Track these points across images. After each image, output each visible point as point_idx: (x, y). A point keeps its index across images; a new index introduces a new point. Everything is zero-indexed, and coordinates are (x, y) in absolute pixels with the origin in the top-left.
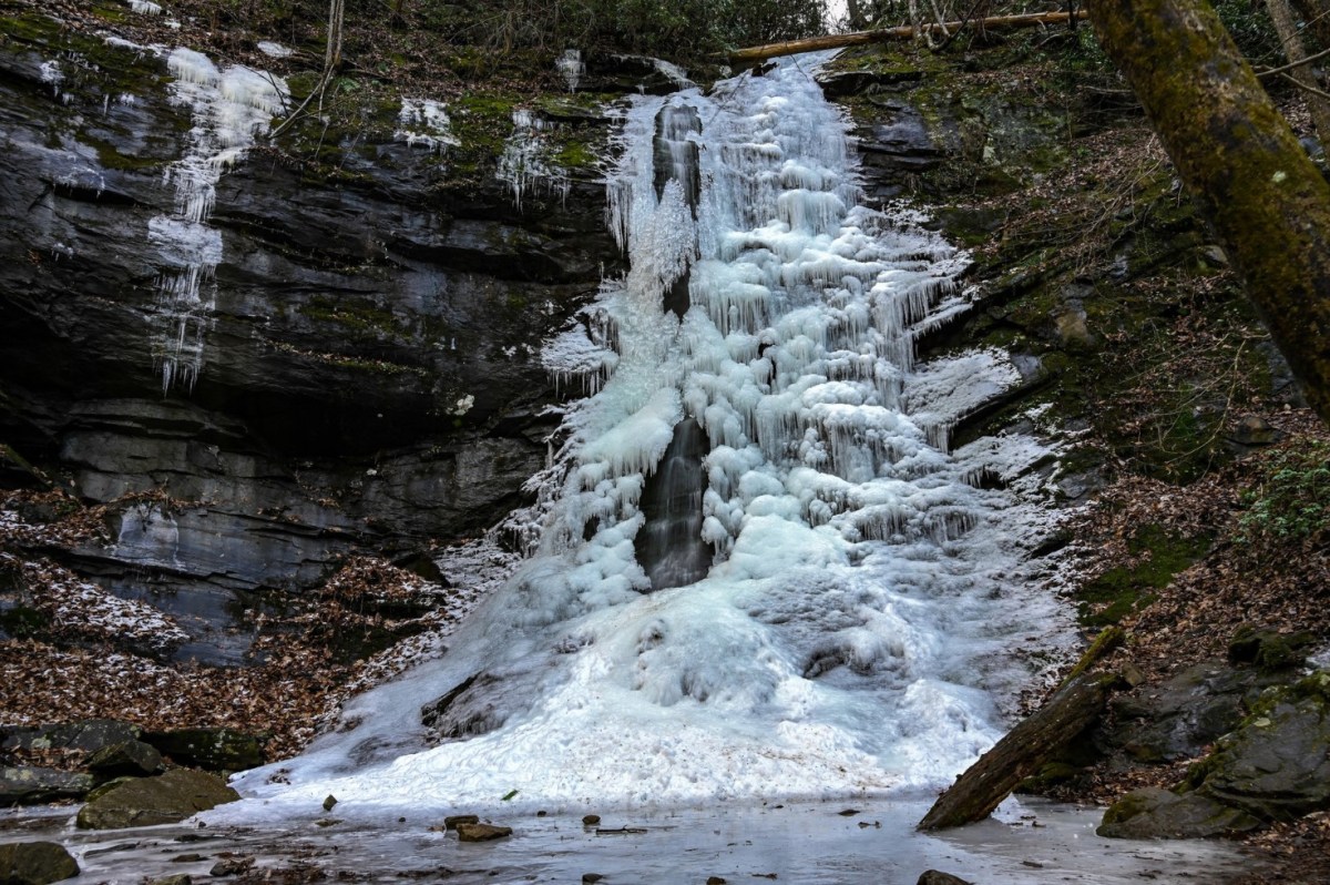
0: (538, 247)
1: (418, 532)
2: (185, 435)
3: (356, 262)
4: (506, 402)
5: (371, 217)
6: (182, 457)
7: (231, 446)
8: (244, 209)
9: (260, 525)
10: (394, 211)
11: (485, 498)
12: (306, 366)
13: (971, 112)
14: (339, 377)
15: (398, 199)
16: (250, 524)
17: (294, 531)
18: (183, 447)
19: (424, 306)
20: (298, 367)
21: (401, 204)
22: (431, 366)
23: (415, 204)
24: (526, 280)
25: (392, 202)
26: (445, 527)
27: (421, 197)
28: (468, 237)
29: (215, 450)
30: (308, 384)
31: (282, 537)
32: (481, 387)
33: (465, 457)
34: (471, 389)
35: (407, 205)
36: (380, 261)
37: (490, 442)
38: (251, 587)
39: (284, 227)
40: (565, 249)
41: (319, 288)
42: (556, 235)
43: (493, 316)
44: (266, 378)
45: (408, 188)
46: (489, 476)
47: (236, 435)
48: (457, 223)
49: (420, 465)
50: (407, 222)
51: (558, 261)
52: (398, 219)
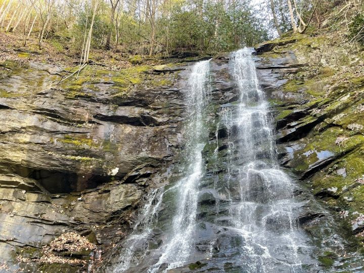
0: (148, 114)
1: (92, 222)
2: (14, 186)
3: (82, 122)
4: (131, 169)
5: (89, 107)
6: (11, 194)
7: (30, 190)
8: (45, 108)
9: (32, 220)
10: (98, 104)
11: (119, 208)
12: (57, 160)
13: (315, 48)
14: (68, 163)
15: (99, 101)
16: (28, 220)
17: (45, 222)
18: (13, 190)
19: (105, 136)
20: (54, 160)
21: (100, 102)
22: (103, 158)
23: (106, 102)
24: (144, 126)
25: (97, 102)
26: (102, 220)
27: (107, 100)
28: (123, 111)
29: (24, 192)
30: (57, 166)
31: (39, 225)
32: (122, 164)
33: (114, 192)
34: (118, 165)
35: (102, 102)
36: (90, 122)
37: (124, 185)
38: (22, 245)
39: (58, 113)
40: (158, 114)
41: (67, 132)
42: (155, 109)
43: (129, 138)
44: (43, 164)
45: (103, 97)
46: (122, 199)
47: (32, 186)
48: (120, 107)
49: (98, 196)
50: (101, 108)
51: (155, 118)
52: (99, 107)
